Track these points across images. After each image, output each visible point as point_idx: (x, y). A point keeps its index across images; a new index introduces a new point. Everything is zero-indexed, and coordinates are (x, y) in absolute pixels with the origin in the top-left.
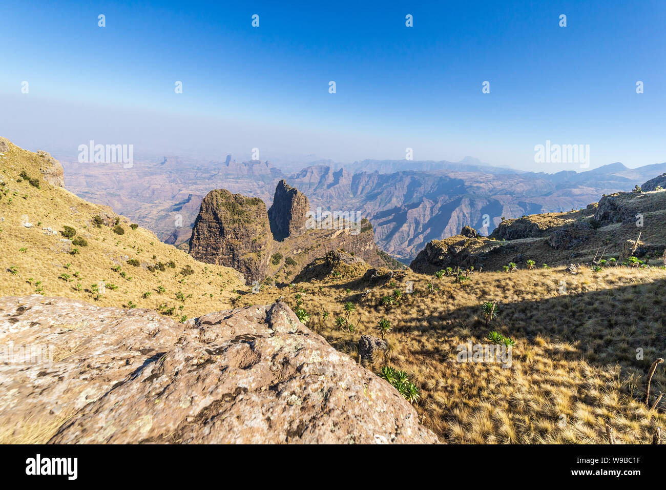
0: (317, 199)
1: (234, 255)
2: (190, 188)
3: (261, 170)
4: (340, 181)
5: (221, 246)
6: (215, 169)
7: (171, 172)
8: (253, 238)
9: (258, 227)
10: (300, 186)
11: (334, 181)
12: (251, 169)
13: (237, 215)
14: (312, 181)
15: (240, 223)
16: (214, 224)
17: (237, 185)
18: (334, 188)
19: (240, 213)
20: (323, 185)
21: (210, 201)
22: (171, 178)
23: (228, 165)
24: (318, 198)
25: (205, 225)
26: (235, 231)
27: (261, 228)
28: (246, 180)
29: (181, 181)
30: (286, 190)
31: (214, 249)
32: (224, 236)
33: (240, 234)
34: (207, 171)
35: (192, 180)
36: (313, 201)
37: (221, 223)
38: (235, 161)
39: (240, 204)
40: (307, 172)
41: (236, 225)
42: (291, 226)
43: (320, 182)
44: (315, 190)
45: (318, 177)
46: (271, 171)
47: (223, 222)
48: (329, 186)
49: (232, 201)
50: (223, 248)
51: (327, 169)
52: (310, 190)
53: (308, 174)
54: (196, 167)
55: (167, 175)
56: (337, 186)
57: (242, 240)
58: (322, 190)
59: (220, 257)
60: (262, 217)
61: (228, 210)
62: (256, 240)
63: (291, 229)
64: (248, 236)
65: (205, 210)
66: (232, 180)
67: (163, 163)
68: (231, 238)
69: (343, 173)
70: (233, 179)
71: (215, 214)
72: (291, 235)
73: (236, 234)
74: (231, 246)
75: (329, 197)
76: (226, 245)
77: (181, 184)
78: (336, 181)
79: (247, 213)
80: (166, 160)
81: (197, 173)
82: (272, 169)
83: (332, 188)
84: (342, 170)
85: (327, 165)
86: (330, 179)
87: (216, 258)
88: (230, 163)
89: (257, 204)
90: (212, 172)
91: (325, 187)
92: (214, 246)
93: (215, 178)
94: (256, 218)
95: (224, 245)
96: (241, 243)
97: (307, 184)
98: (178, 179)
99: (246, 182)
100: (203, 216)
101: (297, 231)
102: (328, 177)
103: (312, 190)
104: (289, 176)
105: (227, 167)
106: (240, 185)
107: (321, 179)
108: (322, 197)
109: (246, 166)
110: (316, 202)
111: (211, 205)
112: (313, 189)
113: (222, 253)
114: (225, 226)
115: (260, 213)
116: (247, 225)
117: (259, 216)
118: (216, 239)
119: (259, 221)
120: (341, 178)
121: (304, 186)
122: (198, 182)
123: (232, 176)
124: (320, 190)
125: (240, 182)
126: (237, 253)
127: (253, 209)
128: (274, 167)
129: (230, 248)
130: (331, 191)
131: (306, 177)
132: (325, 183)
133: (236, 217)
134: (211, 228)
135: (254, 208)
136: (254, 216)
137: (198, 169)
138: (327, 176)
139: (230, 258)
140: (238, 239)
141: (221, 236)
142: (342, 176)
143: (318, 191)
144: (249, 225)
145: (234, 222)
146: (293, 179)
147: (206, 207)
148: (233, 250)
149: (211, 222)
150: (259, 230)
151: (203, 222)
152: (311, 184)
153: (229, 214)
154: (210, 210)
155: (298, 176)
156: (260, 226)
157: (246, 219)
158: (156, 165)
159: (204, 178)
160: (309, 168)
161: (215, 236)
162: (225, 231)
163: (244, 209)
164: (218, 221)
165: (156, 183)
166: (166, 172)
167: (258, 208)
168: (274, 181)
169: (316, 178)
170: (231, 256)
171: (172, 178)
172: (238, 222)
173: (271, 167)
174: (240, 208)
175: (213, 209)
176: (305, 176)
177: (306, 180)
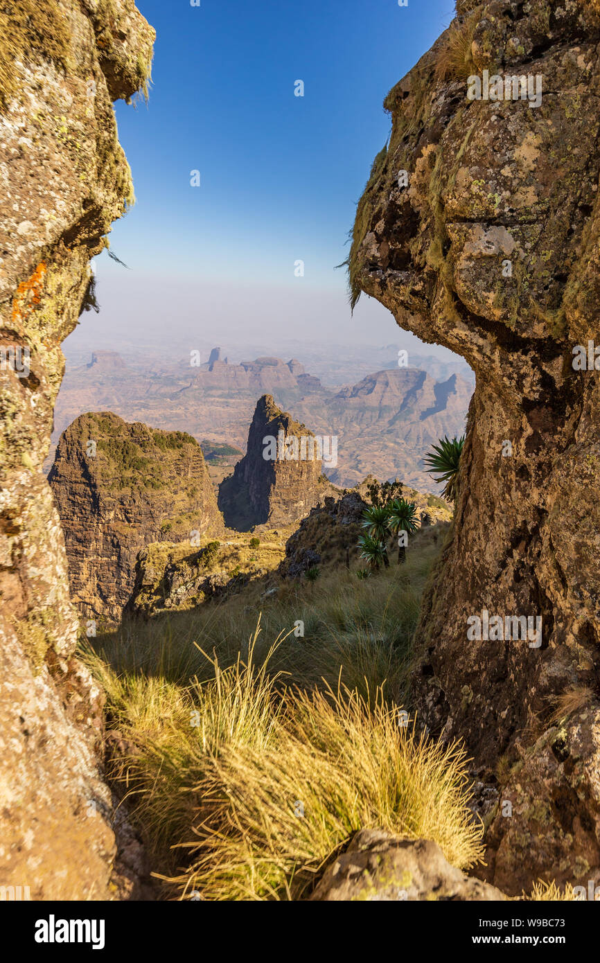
0: (395, 442)
1: (119, 557)
2: (135, 415)
3: (278, 378)
4: (449, 404)
5: (93, 536)
6: (185, 378)
7: (102, 384)
8: (162, 521)
9: (177, 498)
10: (357, 414)
11: (436, 403)
12: (257, 376)
13: (132, 469)
14: (386, 402)
15: (135, 487)
16: (80, 488)
17: (227, 409)
18: (435, 420)
19: (138, 465)
20: (411, 411)
21: (75, 437)
22: (101, 393)
23: (211, 369)
24: (398, 440)
25: (63, 487)
26: (122, 504)
27: (187, 499)
28: (246, 400)
29: (119, 400)
30: (268, 418)
31: (79, 541)
32: (99, 515)
33: (135, 510)
34: (170, 381)
35: (141, 398)
36: (386, 447)
37: (95, 486)
38: (226, 360)
39: (141, 446)
40: (375, 383)
41: (126, 491)
42: (273, 498)
43: (403, 406)
44: (391, 423)
45: (398, 394)
46: (298, 382)
47: (99, 482)
48: (424, 415)
49: (125, 438)
50: (97, 540)
51: (422, 376)
52: (381, 423)
53: (378, 388)
54: (150, 372)
55: (94, 390)
56: (443, 413)
57: (137, 524)
58: (408, 422)
59: (91, 559)
60: (189, 476)
61: (112, 456)
62: (168, 527)
63: (273, 506)
64: (152, 516)
65: (65, 455)
66: (217, 399)
67: (89, 366)
68: (116, 518)
69: (456, 386)
70: (219, 397)
71: (84, 465)
72: (273, 519)
73: (126, 512)
74: (115, 536)
75: (421, 440)
76: (104, 533)
77: (118, 406)
78: (441, 404)
79: (154, 466)
80: (94, 360)
81: (151, 384)
82: (301, 376)
83: (430, 419)
84: (454, 377)
85: (423, 368)
86: (427, 397)
87: (82, 561)
88: (216, 364)
89: (180, 446)
90: (180, 383)
91: (415, 416)
92: (79, 535)
93: (184, 395)
94: (174, 477)
95: (101, 535)
96: (135, 531)
97: (373, 409)
98: (114, 397)
99: (245, 404)
100: (59, 469)
101: (286, 512)
102: (422, 394)
103: (384, 423)
104: (337, 391)
105: (209, 373)
106: (232, 411)
107: (405, 399)
108: (406, 438)
109: (246, 370)
110: (393, 449)
111: (76, 445)
112: (387, 420)
113: (96, 552)
114: (102, 491)
115: (186, 465)
116: (149, 491)
117: (182, 473)
118: (84, 519)
119: (183, 484)
120: (452, 395)
121: (368, 414)
122: (151, 403)
123: (220, 392)
124: (403, 423)
125: (234, 403)
126: (127, 552)
127: (168, 457)
128: (307, 372)
129: (112, 541)
130: (427, 426)
131: (373, 393)
132: (415, 407)
133: (128, 474)
134: (74, 494)
135: (172, 454)
136: (170, 472)
137: (155, 377)
138: (419, 391)
139: (112, 564)
140: (129, 522)
141: (94, 513)
142: (455, 393)
143: (399, 424)
144: (155, 493)
145: (123, 483)
146: (344, 397)
147: (67, 450)
148: (118, 546)
149: (76, 482)
150: (179, 505)
151: (59, 482)
152: (382, 410)
153: (113, 465)
154: (74, 456)
155: (356, 391)
156: (183, 495)
157: (149, 477)
158: (76, 370)
159: (164, 396)
160: (379, 374)
161: (82, 513)
162: (101, 504)
163: (148, 456)
164: (89, 480)
165: (74, 404)
166: (93, 384)
167: (182, 456)
168: (302, 403)
169: (394, 397)
170: (114, 558)
171: (105, 395)
172: (131, 484)
173: (301, 372)
174: (140, 454)
175: (81, 455)
176: (370, 391)
177: (372, 400)
